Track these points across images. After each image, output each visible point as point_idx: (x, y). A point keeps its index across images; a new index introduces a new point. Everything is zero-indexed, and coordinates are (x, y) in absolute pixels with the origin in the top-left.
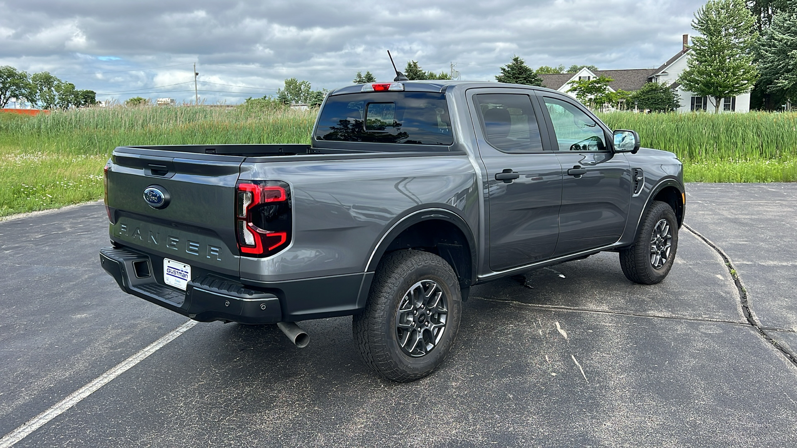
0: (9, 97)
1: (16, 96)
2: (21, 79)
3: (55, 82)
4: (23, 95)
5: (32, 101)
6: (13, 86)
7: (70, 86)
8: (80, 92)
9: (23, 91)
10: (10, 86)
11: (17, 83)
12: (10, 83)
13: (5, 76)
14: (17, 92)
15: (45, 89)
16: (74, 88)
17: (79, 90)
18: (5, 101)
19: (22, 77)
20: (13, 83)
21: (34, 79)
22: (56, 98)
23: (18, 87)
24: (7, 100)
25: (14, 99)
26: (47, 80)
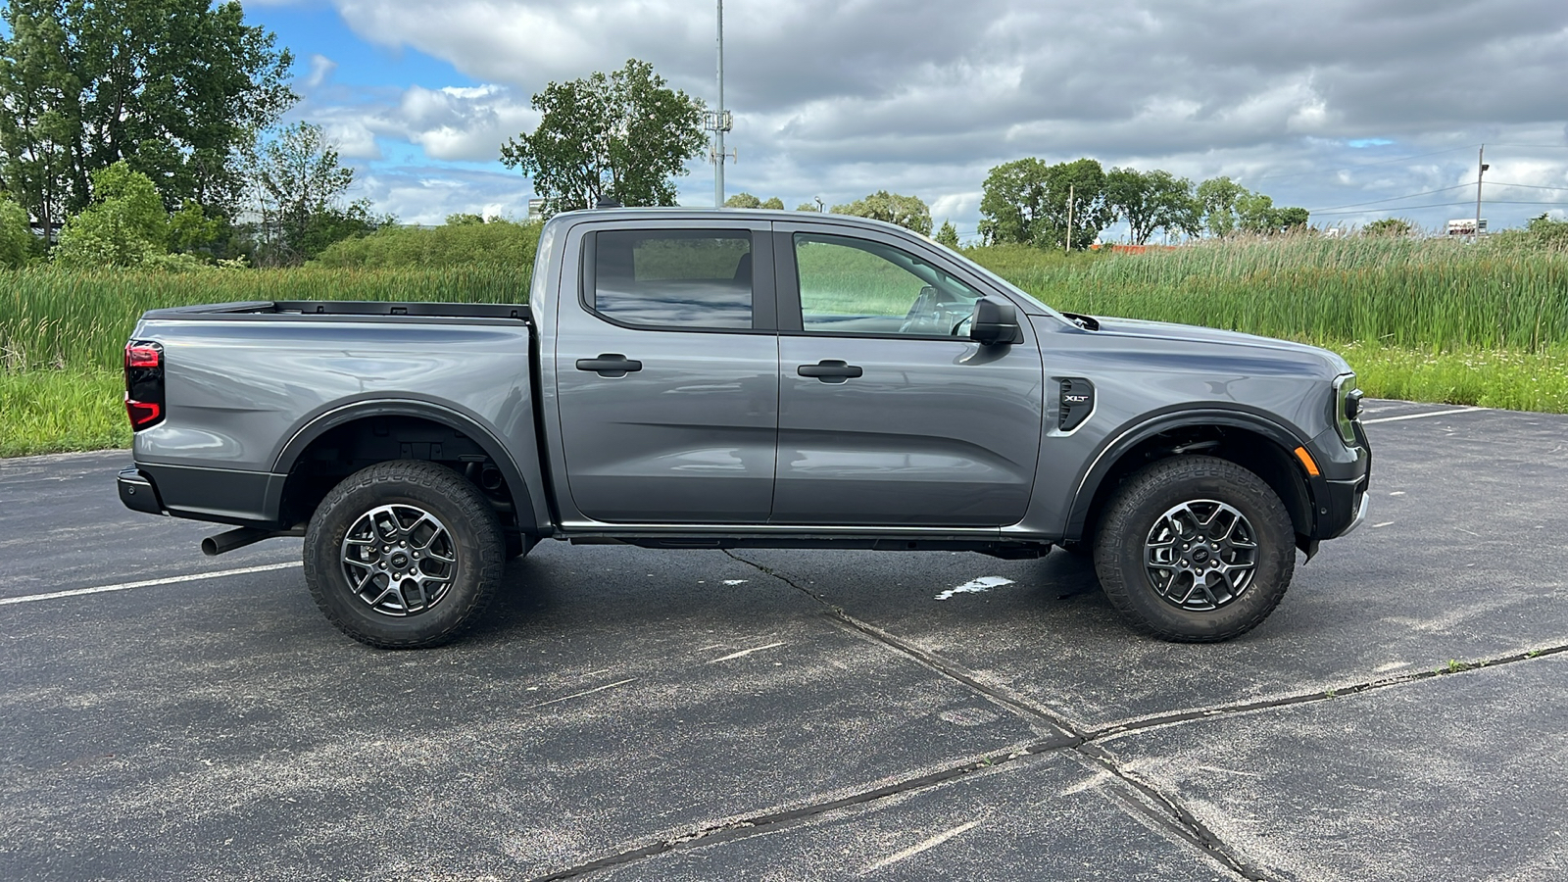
0: (1155, 226)
1: (1165, 223)
2: (1177, 191)
3: (1238, 195)
4: (1177, 220)
5: (1191, 230)
6: (1163, 205)
7: (1263, 202)
8: (1279, 211)
9: (1178, 213)
10: (1158, 205)
11: (1170, 200)
12: (1157, 199)
13: (1152, 188)
14: (1168, 216)
15: (1219, 208)
16: (1268, 205)
17: (1277, 209)
18: (1146, 232)
19: (1182, 188)
20: (1164, 200)
21: (1202, 191)
22: (1234, 224)
23: (1172, 206)
24: (1151, 230)
25: (1160, 229)
26: (1224, 192)
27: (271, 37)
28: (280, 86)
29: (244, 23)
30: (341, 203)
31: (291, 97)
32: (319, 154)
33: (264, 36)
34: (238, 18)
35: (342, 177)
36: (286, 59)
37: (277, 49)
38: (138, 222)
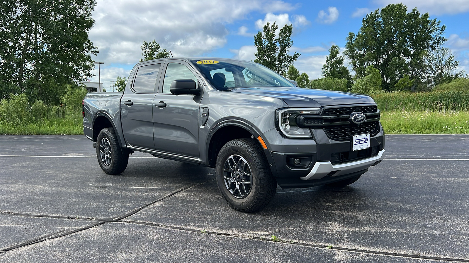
27: (439, 22)
28: (441, 37)
29: (429, 19)
30: (454, 72)
31: (444, 40)
32: (447, 57)
33: (437, 22)
34: (427, 18)
35: (455, 64)
36: (443, 28)
37: (440, 25)
38: (372, 82)
